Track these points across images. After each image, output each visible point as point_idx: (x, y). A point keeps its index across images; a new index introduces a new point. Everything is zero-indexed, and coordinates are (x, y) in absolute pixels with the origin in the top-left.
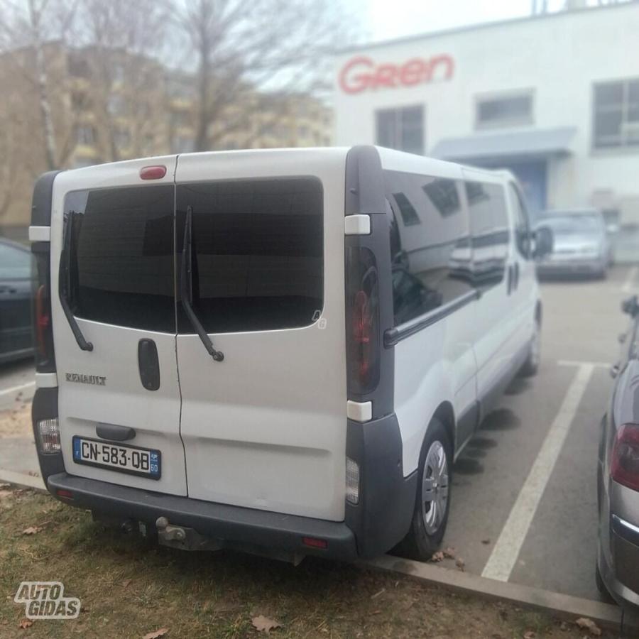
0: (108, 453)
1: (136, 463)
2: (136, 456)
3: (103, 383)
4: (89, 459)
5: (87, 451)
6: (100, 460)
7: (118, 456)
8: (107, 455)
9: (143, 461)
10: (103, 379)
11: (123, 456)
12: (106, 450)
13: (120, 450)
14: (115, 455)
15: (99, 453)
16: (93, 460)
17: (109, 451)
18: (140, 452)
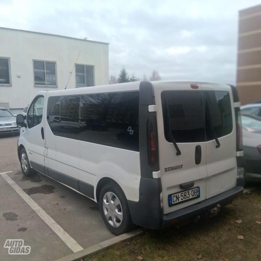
0: (183, 196)
1: (193, 194)
2: (193, 192)
3: (182, 168)
4: (176, 202)
5: (175, 199)
6: (180, 200)
7: (187, 195)
8: (182, 197)
9: (195, 192)
10: (182, 166)
11: (189, 194)
12: (182, 195)
13: (187, 192)
14: (185, 195)
15: (180, 197)
16: (178, 202)
17: (183, 195)
18: (194, 190)
